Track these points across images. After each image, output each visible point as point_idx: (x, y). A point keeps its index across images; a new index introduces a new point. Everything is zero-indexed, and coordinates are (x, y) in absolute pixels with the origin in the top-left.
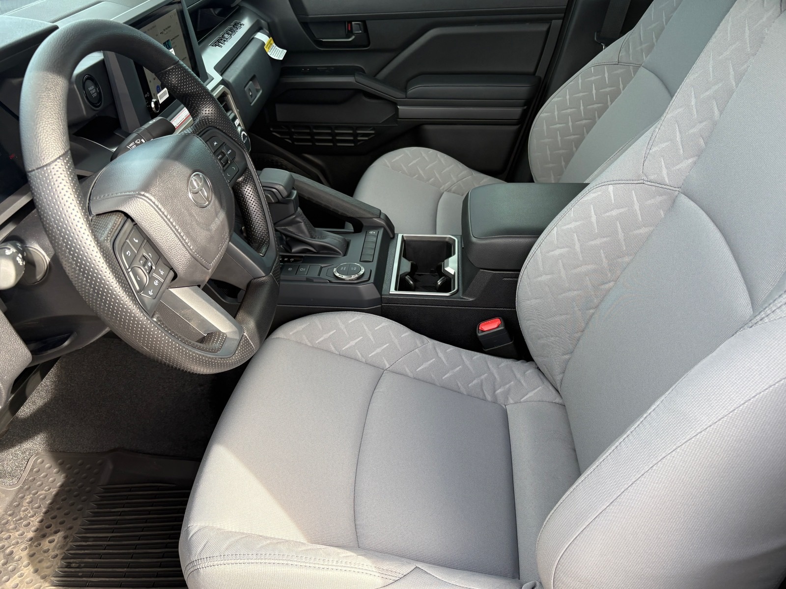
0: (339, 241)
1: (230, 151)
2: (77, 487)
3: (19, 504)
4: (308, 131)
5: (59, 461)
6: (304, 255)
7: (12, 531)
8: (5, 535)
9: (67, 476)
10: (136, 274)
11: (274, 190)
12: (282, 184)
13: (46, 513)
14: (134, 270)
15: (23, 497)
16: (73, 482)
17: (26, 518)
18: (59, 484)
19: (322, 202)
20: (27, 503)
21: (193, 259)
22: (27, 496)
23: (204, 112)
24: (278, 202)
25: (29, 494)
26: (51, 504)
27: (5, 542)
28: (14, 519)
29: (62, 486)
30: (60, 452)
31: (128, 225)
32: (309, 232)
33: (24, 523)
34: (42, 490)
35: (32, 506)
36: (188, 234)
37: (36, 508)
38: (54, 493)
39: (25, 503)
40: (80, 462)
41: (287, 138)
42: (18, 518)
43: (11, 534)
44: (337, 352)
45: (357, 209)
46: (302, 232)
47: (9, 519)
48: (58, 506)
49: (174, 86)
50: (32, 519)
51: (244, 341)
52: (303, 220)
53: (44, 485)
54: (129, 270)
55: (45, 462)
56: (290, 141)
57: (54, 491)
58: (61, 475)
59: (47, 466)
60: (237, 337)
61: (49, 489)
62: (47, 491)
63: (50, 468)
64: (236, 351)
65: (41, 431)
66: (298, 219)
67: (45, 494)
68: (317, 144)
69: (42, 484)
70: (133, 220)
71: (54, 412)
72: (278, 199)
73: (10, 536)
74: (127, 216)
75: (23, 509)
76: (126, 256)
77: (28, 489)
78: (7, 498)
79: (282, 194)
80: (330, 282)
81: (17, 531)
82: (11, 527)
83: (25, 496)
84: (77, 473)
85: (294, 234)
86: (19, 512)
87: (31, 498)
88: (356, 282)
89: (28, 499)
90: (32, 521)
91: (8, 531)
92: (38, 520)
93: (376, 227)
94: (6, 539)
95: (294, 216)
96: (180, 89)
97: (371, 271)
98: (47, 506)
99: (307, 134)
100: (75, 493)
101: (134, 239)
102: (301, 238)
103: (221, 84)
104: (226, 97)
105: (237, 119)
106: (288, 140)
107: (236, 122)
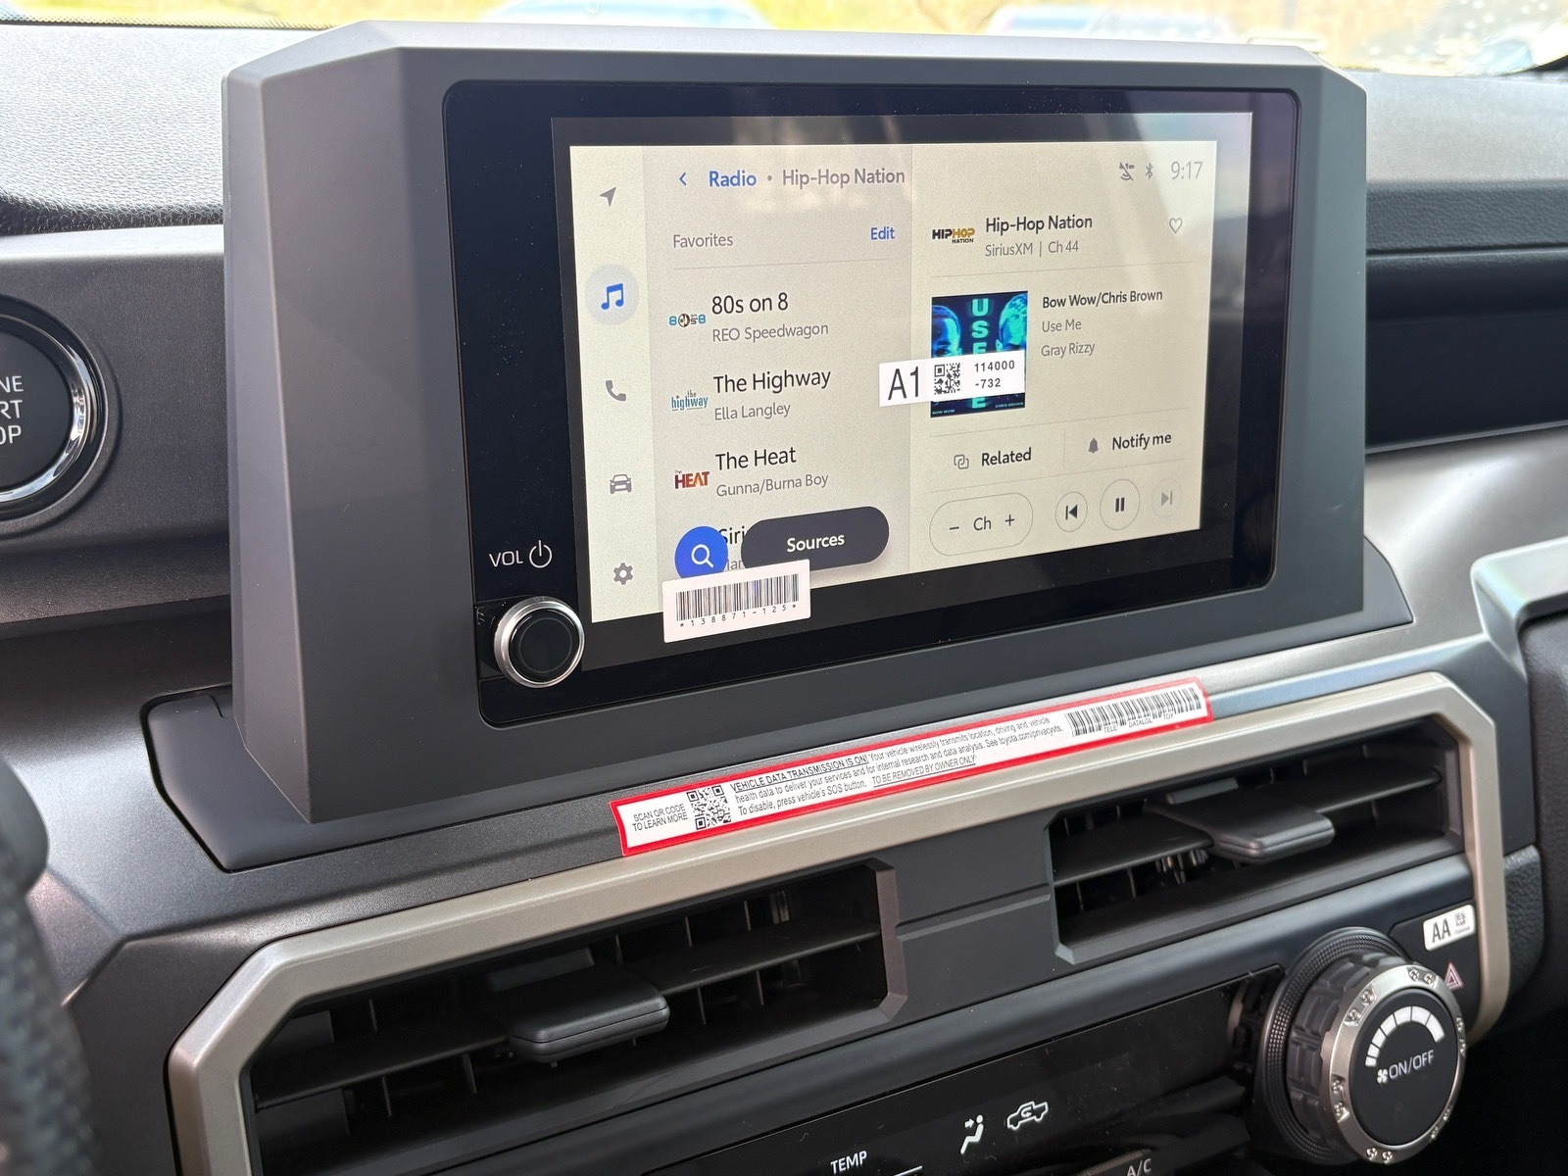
103: (1450, 671)
104: (1450, 757)
105: (1467, 910)
107: (1439, 920)
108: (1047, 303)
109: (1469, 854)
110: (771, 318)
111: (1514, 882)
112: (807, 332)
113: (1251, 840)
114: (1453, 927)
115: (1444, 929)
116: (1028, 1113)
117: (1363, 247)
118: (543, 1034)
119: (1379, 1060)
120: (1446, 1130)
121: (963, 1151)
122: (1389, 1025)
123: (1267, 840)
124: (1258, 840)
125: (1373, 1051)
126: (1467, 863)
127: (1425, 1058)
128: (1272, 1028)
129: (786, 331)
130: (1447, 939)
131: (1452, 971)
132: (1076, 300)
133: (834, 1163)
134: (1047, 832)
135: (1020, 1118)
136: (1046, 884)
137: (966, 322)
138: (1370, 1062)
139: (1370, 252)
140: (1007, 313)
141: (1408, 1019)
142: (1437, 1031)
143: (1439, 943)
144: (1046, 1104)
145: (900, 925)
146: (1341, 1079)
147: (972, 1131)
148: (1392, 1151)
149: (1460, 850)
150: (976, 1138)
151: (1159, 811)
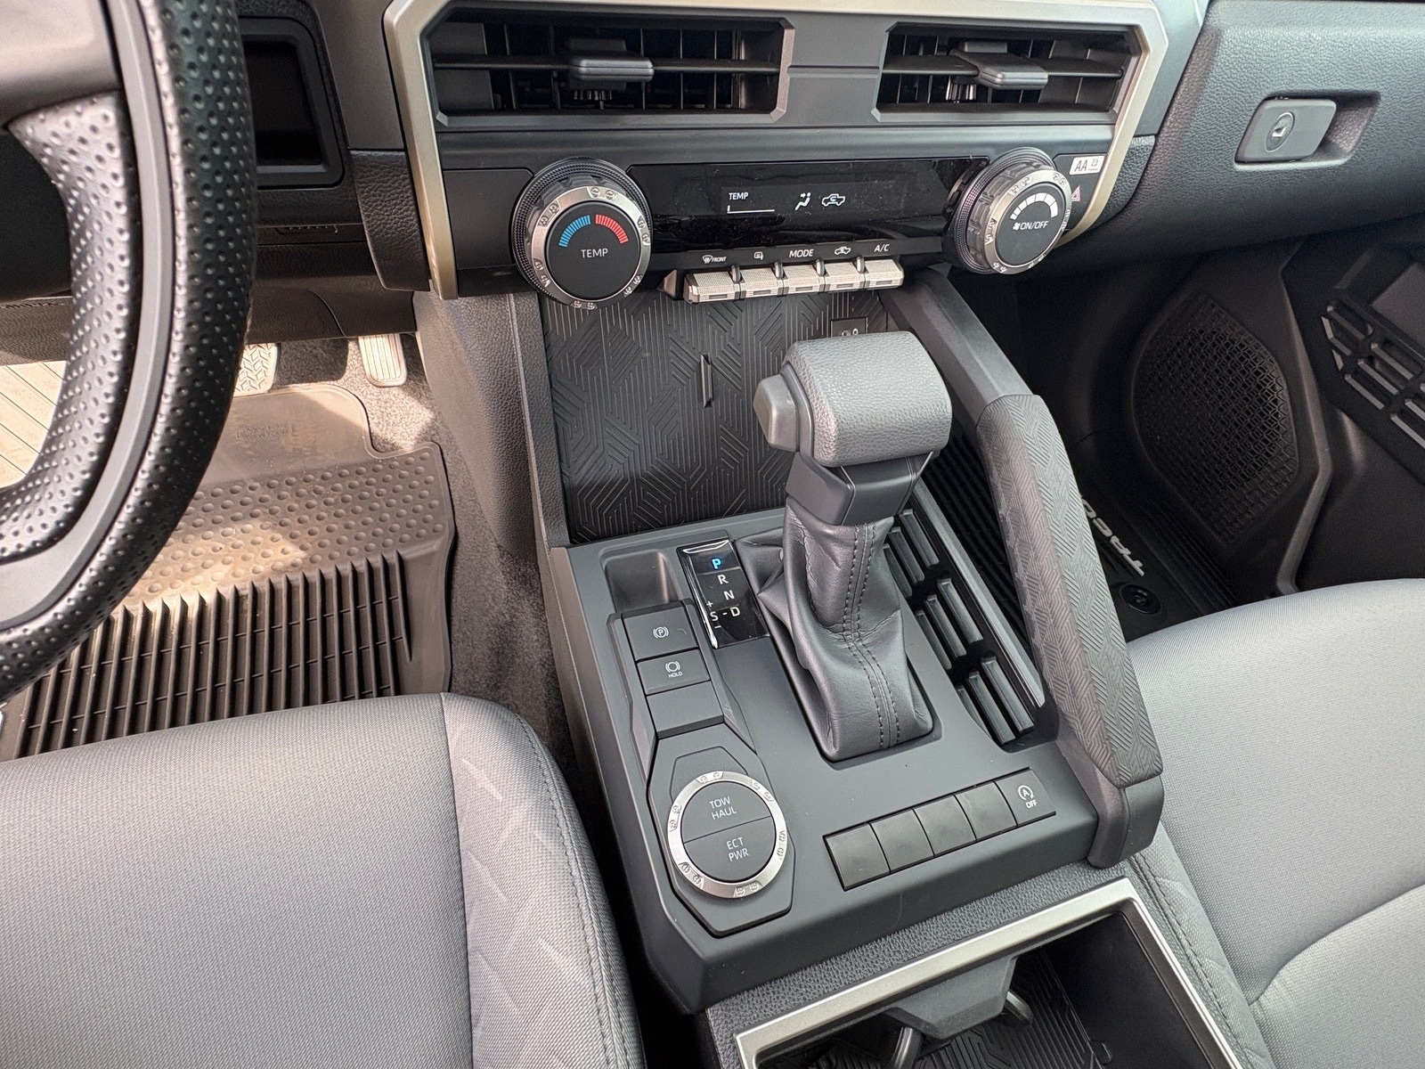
41: (1341, 354)
56: (1340, 364)
59: (421, 468)
63: (418, 473)
68: (1396, 419)
72: (798, 446)
77: (376, 470)
83: (364, 475)
95: (828, 531)
99: (1397, 379)
104: (1134, 60)
106: (1338, 358)
107: (1083, 159)
109: (1116, 127)
111: (1132, 153)
113: (999, 72)
114: (1089, 166)
115: (1084, 165)
116: (833, 199)
118: (584, 63)
119: (1018, 217)
120: (1039, 264)
121: (797, 208)
122: (1031, 200)
123: (1008, 74)
124: (1004, 73)
125: (1017, 212)
126: (1113, 131)
127: (1042, 224)
130: (1083, 172)
131: (1077, 191)
133: (731, 194)
134: (888, 33)
135: (829, 200)
136: (878, 68)
138: (1014, 217)
141: (1042, 200)
142: (1054, 212)
143: (1078, 172)
144: (844, 197)
145: (791, 67)
146: (995, 221)
147: (804, 200)
148: (1007, 267)
149: (1112, 123)
150: (805, 204)
151: (957, 54)
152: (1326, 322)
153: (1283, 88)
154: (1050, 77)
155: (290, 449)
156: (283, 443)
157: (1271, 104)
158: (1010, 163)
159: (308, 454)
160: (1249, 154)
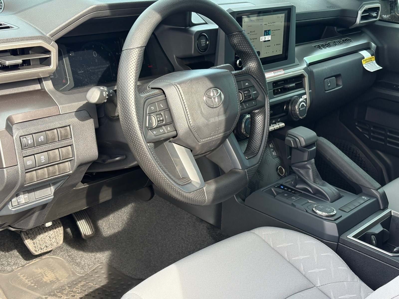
0: (333, 192)
1: (256, 92)
2: (109, 291)
3: (76, 284)
4: (384, 132)
5: (110, 272)
6: (303, 192)
7: (64, 295)
8: (59, 294)
9: (108, 282)
10: (150, 119)
11: (297, 139)
12: (304, 138)
13: (86, 295)
14: (151, 117)
15: (80, 281)
16: (109, 287)
17: (75, 292)
18: (102, 284)
19: (338, 165)
20: (81, 285)
21: (189, 129)
22: (83, 282)
23: (249, 65)
24: (297, 148)
25: (84, 282)
26: (92, 292)
27: (57, 298)
28: (69, 290)
29: (103, 286)
30: (114, 267)
31: (162, 97)
32: (314, 178)
33: (72, 294)
34: (92, 283)
35: (82, 288)
36: (192, 115)
37: (83, 290)
38: (97, 288)
39: (79, 285)
40: (120, 278)
41: (366, 134)
42: (71, 290)
43: (63, 296)
44: (288, 259)
45: (361, 178)
46: (309, 176)
47: (67, 288)
48: (94, 295)
49: (234, 44)
50: (78, 294)
51: (201, 191)
52: (312, 168)
53: (94, 281)
54: (148, 115)
55: (103, 269)
56: (368, 137)
57: (98, 286)
58: (106, 280)
59: (103, 272)
60: (198, 186)
61: (95, 285)
62: (94, 285)
63: (103, 273)
64: (192, 192)
65: (110, 249)
66: (309, 166)
67: (92, 286)
68: (388, 144)
69: (94, 280)
70: (165, 96)
71: (121, 239)
72: (297, 146)
73: (62, 297)
74: (164, 93)
75: (77, 287)
76: (150, 109)
77: (86, 279)
78: (73, 278)
79: (301, 144)
80: (307, 211)
81: (66, 296)
82: (65, 293)
83: (82, 281)
84: (115, 284)
85: (302, 175)
86: (74, 288)
87: (84, 284)
88: (324, 218)
89: (83, 283)
90: (77, 296)
91: (62, 294)
92: (80, 297)
93: (371, 196)
94: (59, 297)
95: (306, 163)
96: (237, 47)
97: (341, 216)
98: (89, 292)
99: (382, 135)
100: (107, 293)
101: (161, 105)
102: (306, 180)
103: (303, 69)
104: (304, 79)
105: (306, 95)
106: (366, 135)
107: (303, 96)
108: (272, 31)
109: (306, 90)
110: (254, 33)
111: (310, 93)
112: (256, 34)
113: (288, 85)
114: (305, 97)
117: (295, 20)
119: (301, 107)
120: (306, 116)
122: (301, 104)
123: (290, 85)
125: (300, 106)
127: (304, 108)
128: (290, 107)
129: (255, 34)
132: (274, 30)
134: (272, 84)
136: (272, 89)
137: (266, 33)
138: (300, 108)
139: (296, 21)
140: (269, 32)
141: (303, 104)
142: (305, 105)
146: (297, 109)
148: (302, 117)
149: (305, 89)
152: (357, 127)
153: (326, 77)
154: (295, 84)
155: (48, 282)
156: (44, 280)
157: (326, 80)
158: (294, 100)
159: (56, 281)
160: (327, 89)
